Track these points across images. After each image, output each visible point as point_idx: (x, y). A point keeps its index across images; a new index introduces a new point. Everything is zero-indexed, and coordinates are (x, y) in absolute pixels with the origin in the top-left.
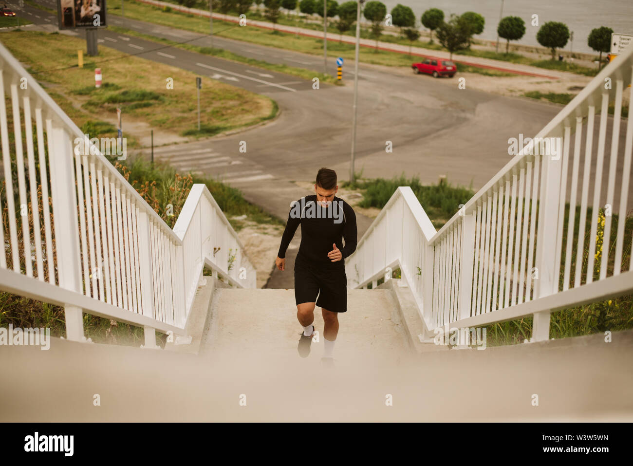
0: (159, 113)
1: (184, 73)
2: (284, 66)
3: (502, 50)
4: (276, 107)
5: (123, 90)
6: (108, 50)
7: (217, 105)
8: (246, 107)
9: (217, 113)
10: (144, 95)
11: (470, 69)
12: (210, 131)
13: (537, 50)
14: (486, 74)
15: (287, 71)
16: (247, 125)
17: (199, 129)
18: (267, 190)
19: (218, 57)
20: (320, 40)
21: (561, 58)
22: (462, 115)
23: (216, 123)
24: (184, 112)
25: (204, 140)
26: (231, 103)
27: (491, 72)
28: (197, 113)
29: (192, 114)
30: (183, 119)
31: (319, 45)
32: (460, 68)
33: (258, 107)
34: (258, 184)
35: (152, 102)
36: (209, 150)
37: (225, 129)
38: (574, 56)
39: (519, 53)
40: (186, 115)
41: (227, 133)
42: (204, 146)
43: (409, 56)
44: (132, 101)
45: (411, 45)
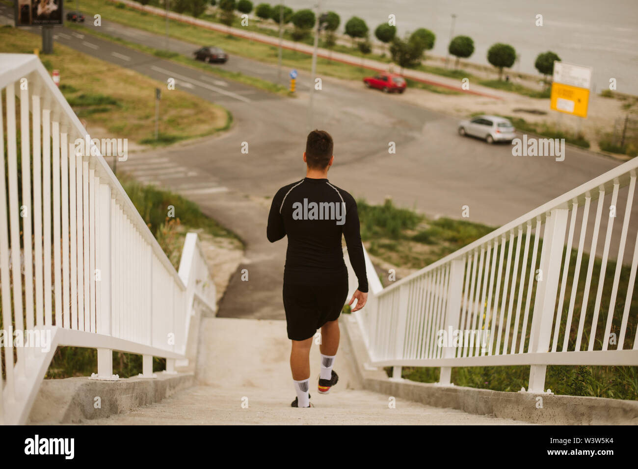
0: (117, 118)
1: (140, 77)
2: (239, 75)
3: (451, 67)
4: (230, 118)
5: (80, 93)
6: (63, 48)
7: (173, 113)
8: (202, 117)
9: (173, 122)
10: (101, 100)
11: (420, 85)
12: (168, 140)
13: (486, 69)
14: (435, 91)
15: (242, 79)
16: (203, 135)
17: (156, 137)
18: (223, 203)
19: (173, 61)
20: (274, 47)
21: (507, 79)
22: (410, 134)
23: (172, 132)
24: (140, 118)
25: (161, 149)
26: (186, 112)
27: (440, 89)
28: (154, 122)
29: (148, 122)
30: (140, 127)
31: (273, 52)
32: (410, 83)
33: (213, 117)
34: (213, 197)
35: (109, 107)
36: (165, 160)
37: (181, 138)
38: (520, 76)
39: (468, 70)
40: (143, 122)
41: (184, 142)
42: (161, 156)
43: (361, 69)
44: (89, 105)
45: (363, 57)
